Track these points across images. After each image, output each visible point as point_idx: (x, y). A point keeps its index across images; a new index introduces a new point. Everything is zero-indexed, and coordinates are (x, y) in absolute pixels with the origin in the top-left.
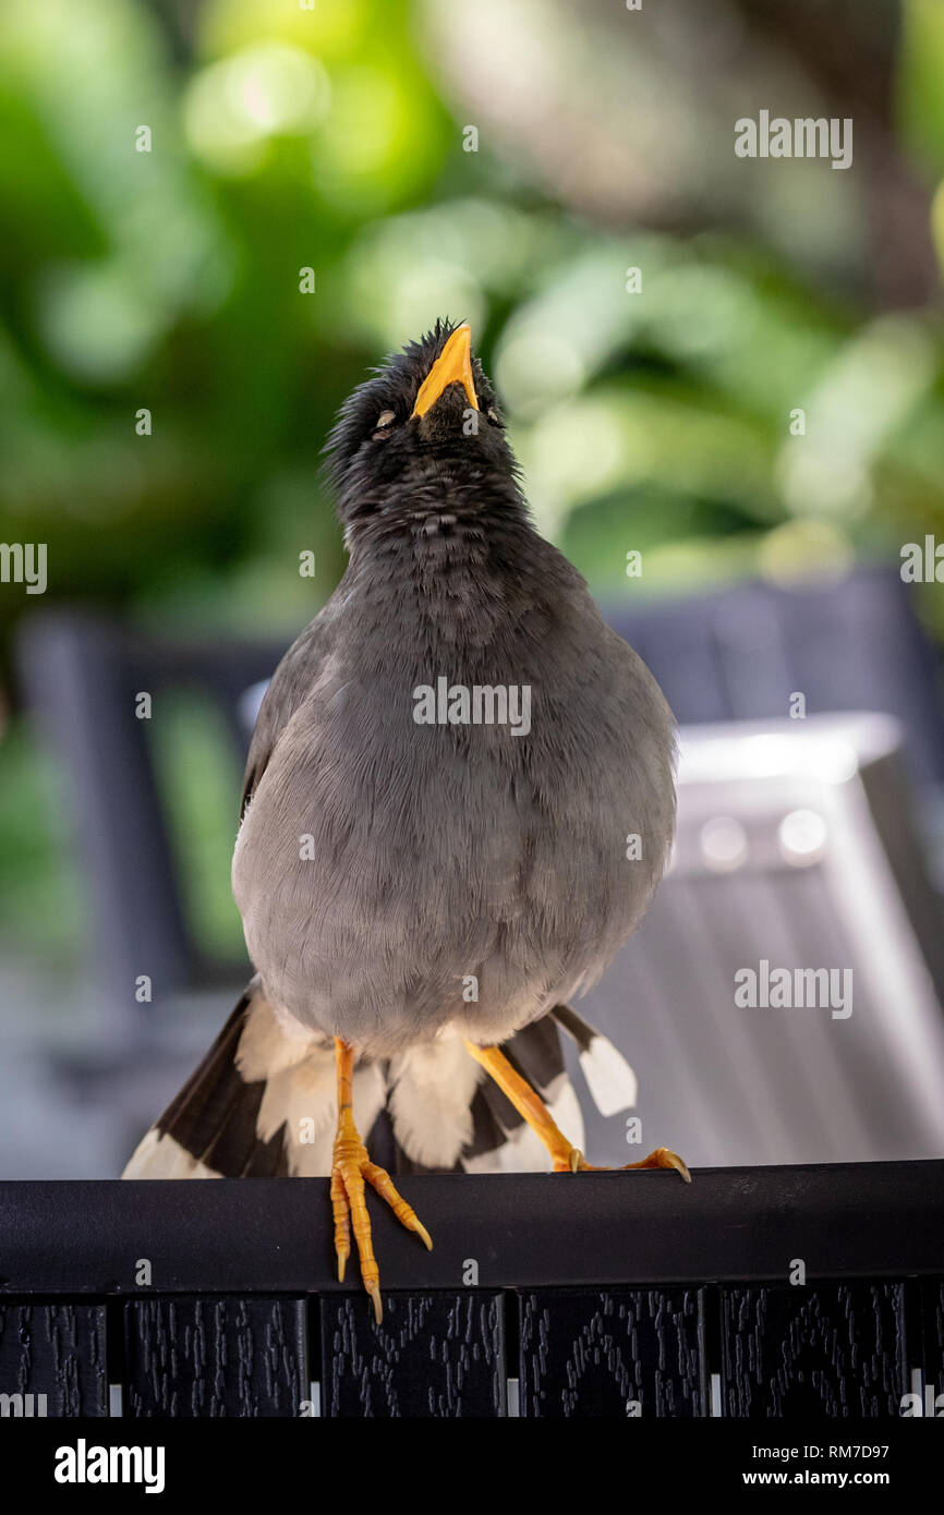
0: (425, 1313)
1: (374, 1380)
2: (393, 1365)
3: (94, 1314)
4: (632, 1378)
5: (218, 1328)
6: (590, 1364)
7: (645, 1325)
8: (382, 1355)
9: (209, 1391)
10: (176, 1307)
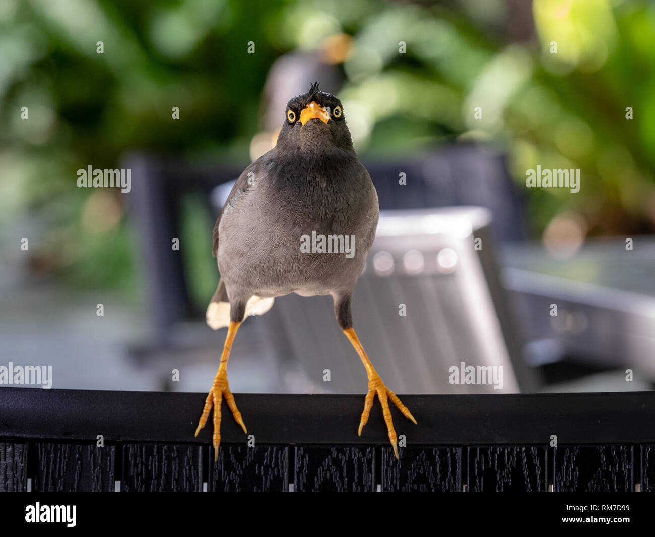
0: (254, 453)
1: (231, 482)
2: (240, 476)
3: (110, 449)
4: (343, 485)
5: (164, 457)
6: (325, 478)
7: (350, 462)
8: (235, 472)
9: (158, 485)
10: (146, 447)
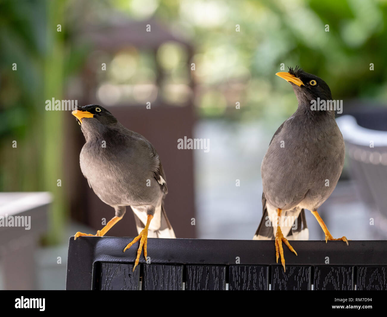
0: (294, 270)
1: (282, 284)
2: (286, 281)
3: (223, 269)
4: (337, 286)
5: (249, 272)
6: (328, 282)
7: (341, 274)
8: (284, 279)
9: (247, 286)
10: (241, 267)
